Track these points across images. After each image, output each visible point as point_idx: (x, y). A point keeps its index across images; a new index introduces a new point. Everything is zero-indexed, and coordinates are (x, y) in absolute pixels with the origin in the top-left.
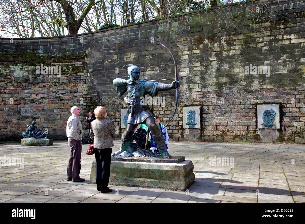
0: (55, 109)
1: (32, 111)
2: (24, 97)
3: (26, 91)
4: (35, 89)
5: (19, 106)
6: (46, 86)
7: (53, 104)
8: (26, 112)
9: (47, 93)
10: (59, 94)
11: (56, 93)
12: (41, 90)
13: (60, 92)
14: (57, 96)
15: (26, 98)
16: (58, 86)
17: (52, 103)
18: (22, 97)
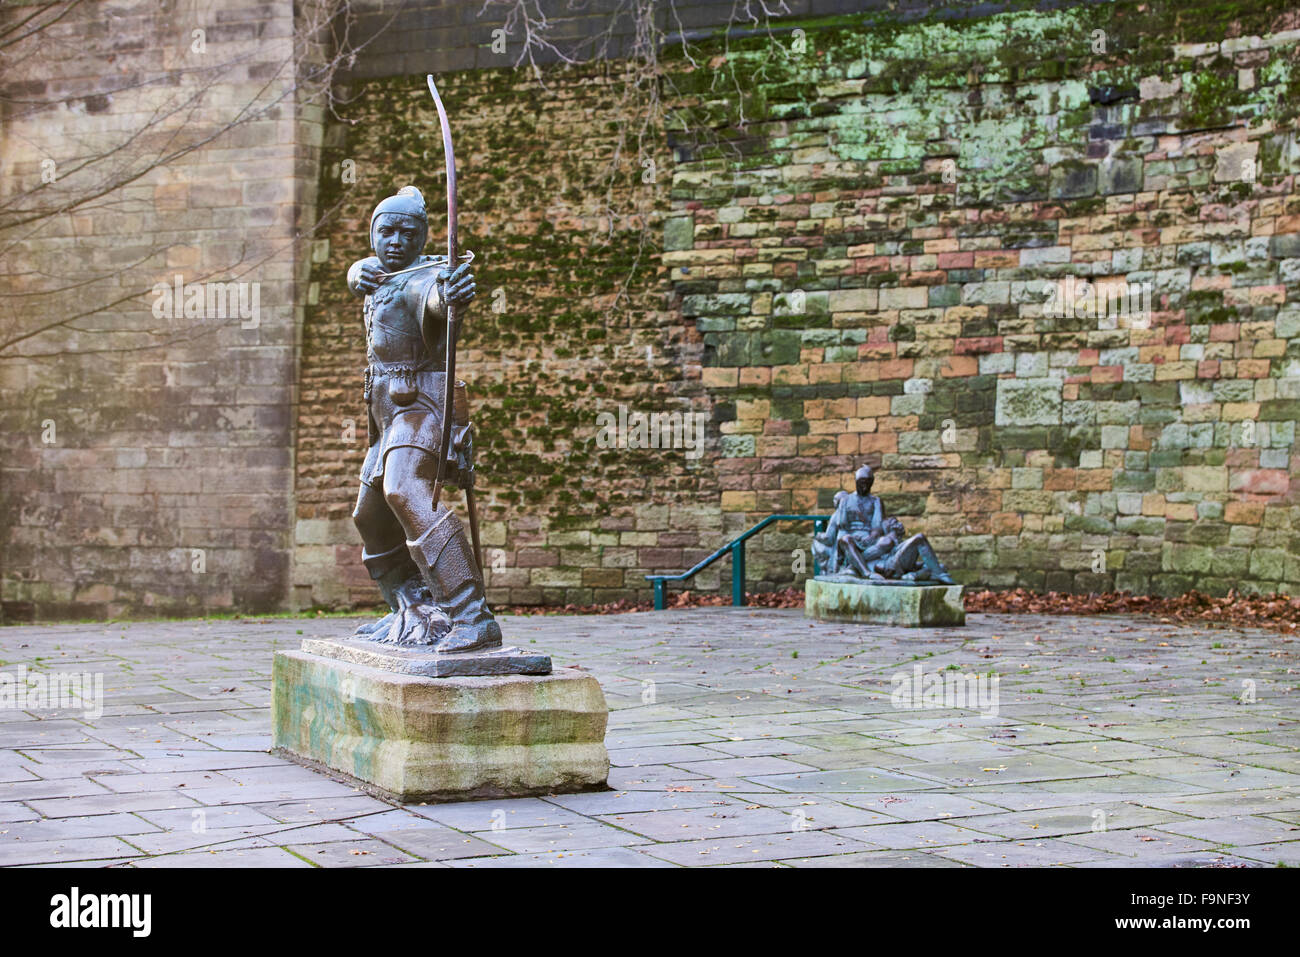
0: (1183, 388)
1: (1056, 399)
2: (1014, 301)
3: (1027, 258)
4: (1077, 240)
5: (988, 365)
6: (1141, 215)
7: (1175, 347)
8: (1021, 401)
9: (1142, 269)
10: (1209, 273)
11: (1195, 269)
12: (1111, 245)
13: (1218, 256)
14: (1201, 284)
15: (1025, 311)
16: (1204, 211)
17: (1169, 342)
18: (1004, 300)
